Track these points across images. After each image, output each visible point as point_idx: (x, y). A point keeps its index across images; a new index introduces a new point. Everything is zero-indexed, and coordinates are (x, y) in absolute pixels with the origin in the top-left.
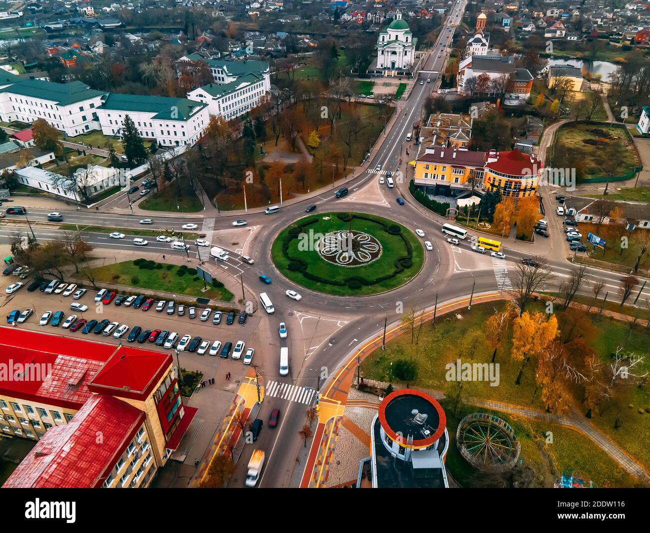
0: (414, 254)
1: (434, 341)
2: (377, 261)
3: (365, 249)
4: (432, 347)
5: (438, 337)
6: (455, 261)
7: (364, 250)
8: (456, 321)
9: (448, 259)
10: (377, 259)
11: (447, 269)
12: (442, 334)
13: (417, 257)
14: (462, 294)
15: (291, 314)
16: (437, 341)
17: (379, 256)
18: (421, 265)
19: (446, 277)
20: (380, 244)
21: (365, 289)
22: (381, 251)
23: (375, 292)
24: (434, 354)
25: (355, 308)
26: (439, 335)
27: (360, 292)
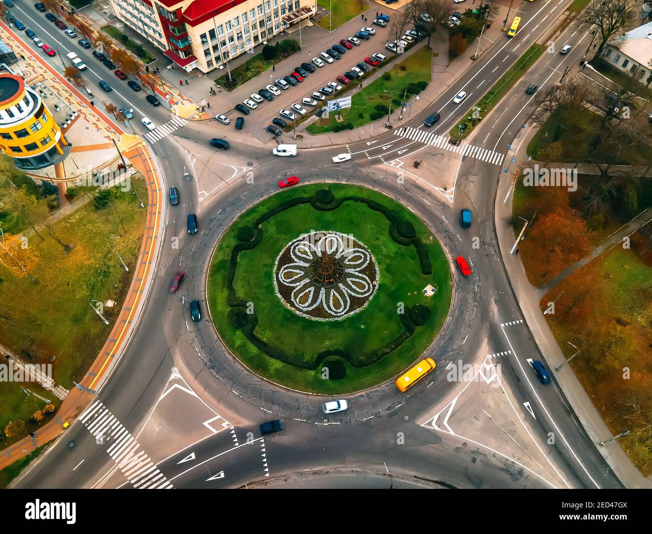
0: (253, 349)
1: (109, 252)
2: (273, 289)
3: (305, 286)
4: (105, 245)
5: (109, 260)
6: (193, 393)
7: (303, 283)
8: (109, 294)
9: (207, 387)
10: (277, 289)
11: (189, 365)
12: (108, 267)
13: (243, 346)
14: (136, 340)
15: (250, 164)
16: (107, 254)
17: (279, 296)
18: (223, 337)
19: (178, 351)
20: (305, 315)
21: (233, 242)
22: (288, 306)
23: (220, 248)
24: (96, 241)
25: (213, 217)
26: (112, 263)
27: (232, 234)
